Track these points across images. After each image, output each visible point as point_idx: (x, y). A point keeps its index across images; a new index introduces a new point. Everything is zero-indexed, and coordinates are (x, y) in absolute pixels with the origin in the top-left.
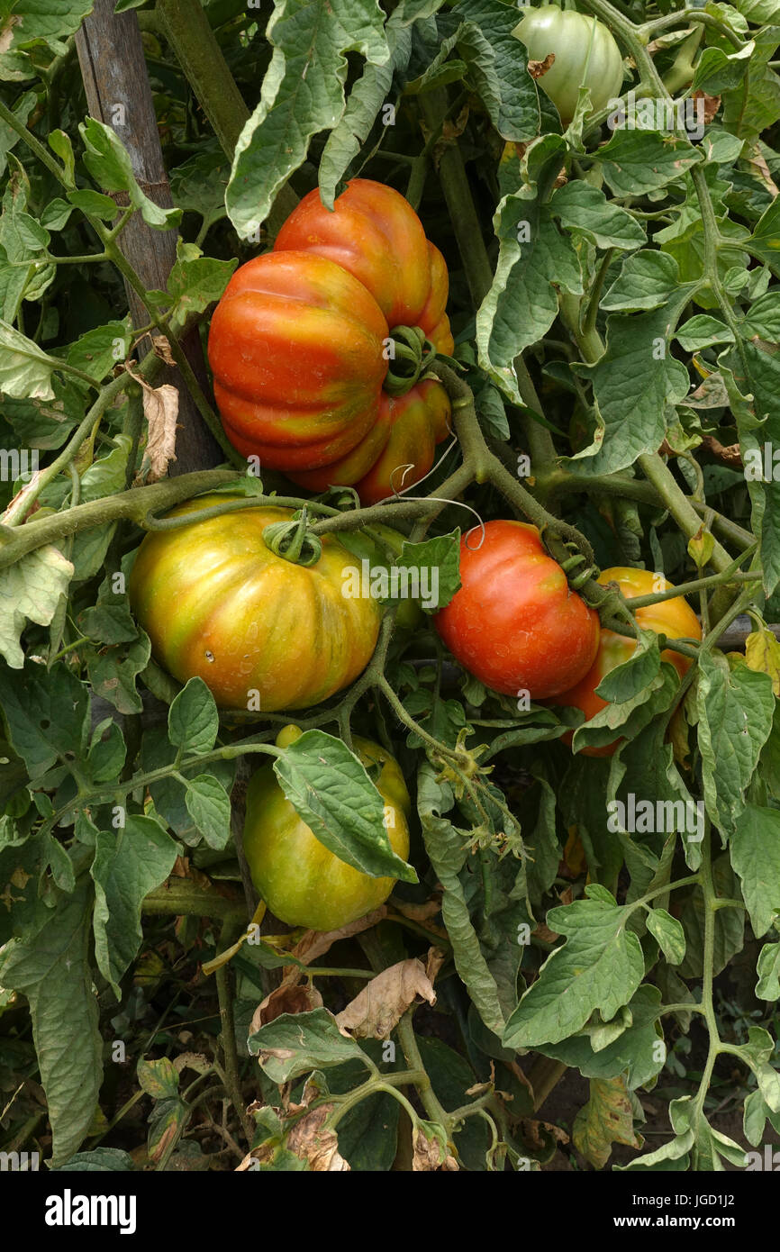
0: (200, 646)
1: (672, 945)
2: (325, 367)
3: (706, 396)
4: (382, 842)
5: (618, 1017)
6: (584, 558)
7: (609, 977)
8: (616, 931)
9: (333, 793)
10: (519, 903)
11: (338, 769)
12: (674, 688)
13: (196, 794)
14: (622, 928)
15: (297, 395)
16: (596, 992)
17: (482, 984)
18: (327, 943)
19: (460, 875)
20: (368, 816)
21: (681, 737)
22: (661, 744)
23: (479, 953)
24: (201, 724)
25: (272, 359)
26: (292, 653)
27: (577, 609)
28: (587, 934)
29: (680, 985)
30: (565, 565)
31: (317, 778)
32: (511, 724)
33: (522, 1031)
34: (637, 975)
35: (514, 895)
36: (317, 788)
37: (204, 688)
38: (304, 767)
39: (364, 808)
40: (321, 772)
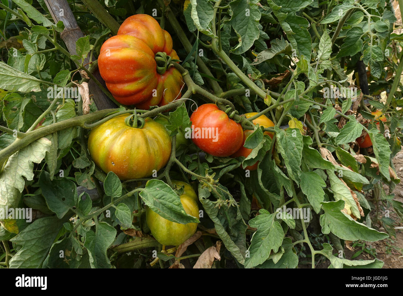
0: (109, 161)
1: (291, 223)
2: (133, 65)
3: (258, 61)
4: (183, 212)
5: (280, 250)
6: (231, 108)
7: (273, 238)
8: (272, 222)
9: (164, 199)
10: (241, 220)
11: (163, 190)
12: (270, 142)
13: (119, 210)
14: (273, 221)
15: (127, 77)
16: (271, 244)
17: (234, 249)
18: (185, 247)
19: (217, 216)
20: (176, 204)
21: (277, 158)
22: (271, 161)
23: (231, 240)
24: (116, 187)
25: (115, 67)
26: (140, 156)
27: (233, 124)
28: (263, 226)
29: (297, 233)
30: (226, 111)
31: (157, 195)
32: (224, 166)
33: (250, 262)
34: (282, 235)
35: (238, 218)
36: (158, 199)
37: (114, 174)
38: (152, 193)
39: (174, 202)
40: (158, 193)
